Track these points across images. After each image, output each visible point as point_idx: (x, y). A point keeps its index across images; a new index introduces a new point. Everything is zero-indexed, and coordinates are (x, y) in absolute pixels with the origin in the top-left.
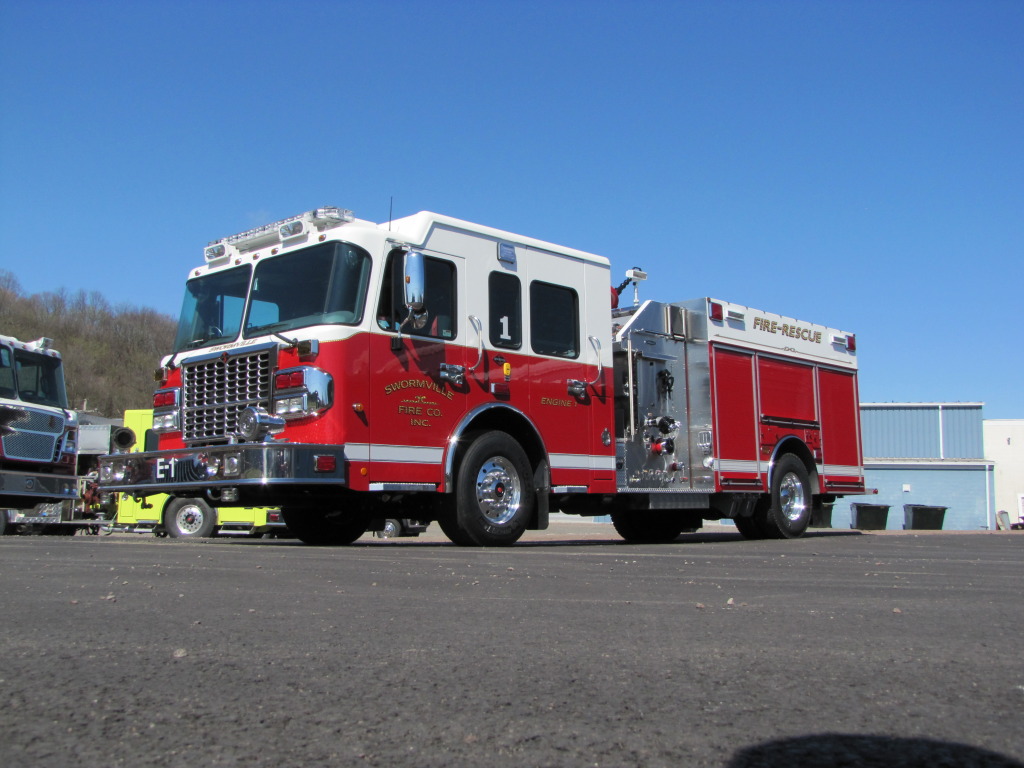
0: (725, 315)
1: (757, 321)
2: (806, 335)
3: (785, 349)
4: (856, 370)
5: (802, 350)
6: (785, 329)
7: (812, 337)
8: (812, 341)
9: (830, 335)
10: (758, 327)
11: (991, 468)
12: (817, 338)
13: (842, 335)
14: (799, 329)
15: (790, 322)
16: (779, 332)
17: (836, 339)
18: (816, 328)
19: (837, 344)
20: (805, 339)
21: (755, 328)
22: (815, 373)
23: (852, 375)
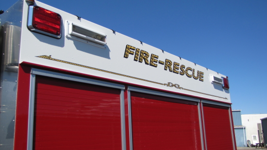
0: (68, 30)
1: (129, 50)
2: (190, 73)
3: (168, 85)
4: (230, 104)
5: (187, 86)
6: (167, 64)
7: (196, 75)
8: (196, 79)
9: (210, 76)
10: (131, 57)
11: (245, 128)
12: (200, 76)
13: (219, 76)
14: (183, 67)
15: (174, 58)
16: (161, 67)
17: (215, 78)
18: (198, 68)
19: (216, 83)
20: (189, 77)
21: (126, 56)
22: (200, 108)
23: (228, 108)
